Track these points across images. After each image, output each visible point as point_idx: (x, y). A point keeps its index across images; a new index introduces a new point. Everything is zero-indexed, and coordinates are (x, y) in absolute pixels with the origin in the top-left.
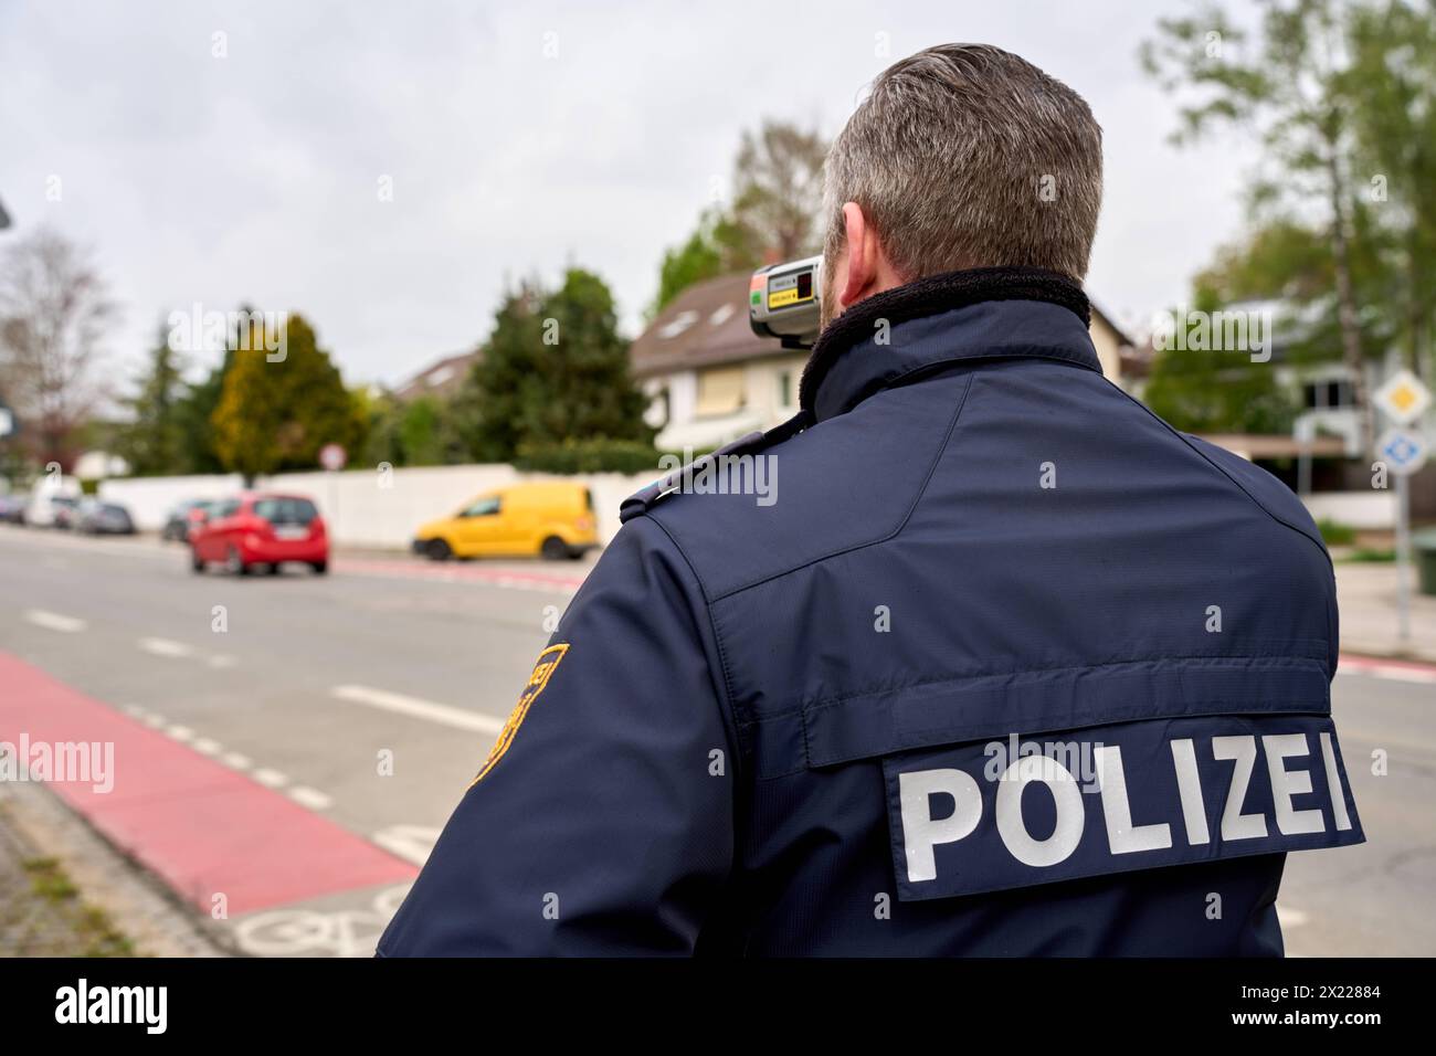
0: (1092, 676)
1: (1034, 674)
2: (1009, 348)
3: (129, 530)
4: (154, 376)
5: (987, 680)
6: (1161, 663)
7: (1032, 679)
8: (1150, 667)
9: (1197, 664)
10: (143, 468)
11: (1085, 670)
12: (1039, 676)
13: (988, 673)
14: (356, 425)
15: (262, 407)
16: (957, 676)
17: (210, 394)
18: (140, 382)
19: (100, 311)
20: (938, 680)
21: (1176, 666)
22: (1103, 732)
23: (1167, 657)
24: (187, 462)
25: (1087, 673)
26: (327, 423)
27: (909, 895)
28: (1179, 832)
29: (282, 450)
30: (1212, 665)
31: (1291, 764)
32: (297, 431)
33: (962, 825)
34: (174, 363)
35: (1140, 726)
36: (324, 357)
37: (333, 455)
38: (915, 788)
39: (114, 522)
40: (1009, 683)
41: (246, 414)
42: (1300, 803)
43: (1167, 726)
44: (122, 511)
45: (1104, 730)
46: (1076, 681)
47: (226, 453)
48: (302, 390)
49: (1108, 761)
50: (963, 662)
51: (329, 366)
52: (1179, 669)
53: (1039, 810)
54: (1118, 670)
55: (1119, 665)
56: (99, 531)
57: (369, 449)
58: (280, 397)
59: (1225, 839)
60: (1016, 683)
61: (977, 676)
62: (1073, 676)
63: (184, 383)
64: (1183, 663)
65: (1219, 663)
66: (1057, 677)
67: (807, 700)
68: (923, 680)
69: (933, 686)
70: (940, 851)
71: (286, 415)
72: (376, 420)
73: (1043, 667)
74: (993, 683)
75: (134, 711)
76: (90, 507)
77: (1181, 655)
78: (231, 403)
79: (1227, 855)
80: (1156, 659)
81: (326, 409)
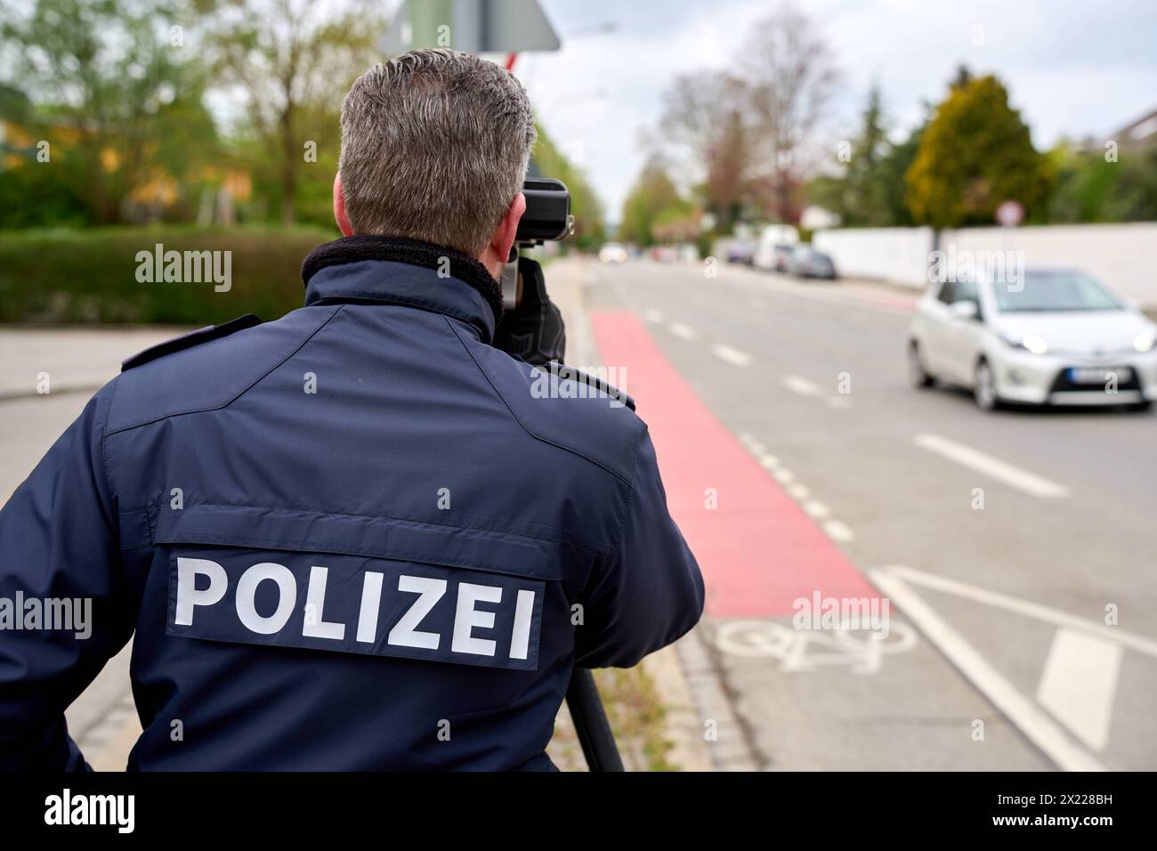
0: (326, 519)
1: (285, 511)
2: (373, 294)
3: (832, 276)
4: (864, 135)
5: (251, 509)
6: (375, 520)
7: (282, 514)
8: (366, 521)
9: (408, 525)
10: (849, 220)
11: (320, 514)
12: (288, 513)
13: (250, 505)
14: (1043, 182)
15: (951, 165)
16: (228, 503)
17: (907, 153)
18: (852, 142)
19: (829, 76)
20: (216, 504)
21: (388, 523)
22: (322, 557)
23: (384, 516)
24: (886, 215)
25: (322, 517)
26: (1015, 178)
27: (173, 631)
28: (352, 630)
29: (967, 206)
30: (419, 528)
31: (481, 606)
32: (983, 187)
33: (213, 596)
34: (882, 123)
35: (346, 558)
36: (1014, 115)
37: (1010, 212)
38: (187, 568)
39: (820, 268)
40: (264, 514)
41: (936, 171)
42: (478, 633)
43: (365, 563)
44: (828, 260)
45: (321, 556)
46: (314, 521)
47: (917, 207)
48: (991, 149)
49: (319, 577)
50: (237, 495)
51: (1020, 123)
52: (389, 526)
53: (267, 598)
54: (342, 518)
55: (344, 516)
56: (808, 276)
57: (1057, 204)
58: (969, 156)
59: (389, 643)
60: (270, 515)
61: (243, 506)
62: (312, 517)
63: (888, 142)
64: (394, 523)
65: (425, 527)
66: (301, 516)
67: (150, 503)
68: (207, 502)
69: (212, 507)
70: (198, 610)
71: (974, 172)
72: (1066, 176)
73: (293, 507)
74: (251, 512)
75: (746, 439)
76: (802, 254)
77: (394, 516)
78: (924, 161)
79: (385, 653)
80: (374, 516)
81: (1013, 166)
